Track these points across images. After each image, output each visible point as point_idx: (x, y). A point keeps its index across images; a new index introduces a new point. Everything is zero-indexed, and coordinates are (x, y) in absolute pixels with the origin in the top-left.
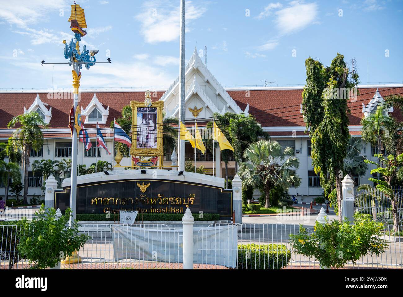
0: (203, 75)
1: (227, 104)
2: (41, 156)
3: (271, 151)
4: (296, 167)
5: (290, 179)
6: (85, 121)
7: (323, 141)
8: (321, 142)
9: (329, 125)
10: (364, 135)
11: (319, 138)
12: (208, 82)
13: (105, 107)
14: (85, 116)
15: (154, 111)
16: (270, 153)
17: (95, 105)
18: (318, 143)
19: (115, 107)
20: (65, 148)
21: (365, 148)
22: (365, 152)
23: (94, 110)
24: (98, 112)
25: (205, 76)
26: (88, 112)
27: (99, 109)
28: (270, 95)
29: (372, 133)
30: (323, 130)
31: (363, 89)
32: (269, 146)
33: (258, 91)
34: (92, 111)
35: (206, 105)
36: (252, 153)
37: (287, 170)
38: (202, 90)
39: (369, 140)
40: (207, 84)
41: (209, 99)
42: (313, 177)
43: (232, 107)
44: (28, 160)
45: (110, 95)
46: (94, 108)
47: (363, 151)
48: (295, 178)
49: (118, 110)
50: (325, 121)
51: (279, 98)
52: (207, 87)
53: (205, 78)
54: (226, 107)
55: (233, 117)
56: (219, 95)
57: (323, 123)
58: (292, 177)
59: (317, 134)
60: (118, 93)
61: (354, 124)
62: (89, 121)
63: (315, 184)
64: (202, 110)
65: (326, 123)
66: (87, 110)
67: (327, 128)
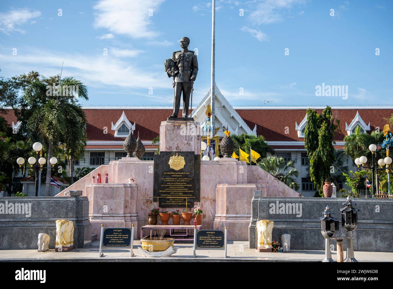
0: (220, 102)
1: (239, 124)
2: (78, 164)
3: (279, 164)
4: (296, 176)
5: (292, 185)
6: (114, 134)
7: (317, 162)
8: (316, 163)
9: (322, 152)
10: (346, 150)
11: (315, 160)
12: (224, 107)
13: (132, 123)
14: (115, 131)
15: (214, 142)
16: (277, 166)
17: (124, 122)
18: (314, 163)
19: (139, 123)
20: (99, 157)
21: (347, 160)
22: (347, 163)
23: (122, 126)
24: (126, 127)
25: (222, 102)
26: (117, 127)
27: (127, 125)
28: (270, 114)
29: (353, 148)
30: (318, 155)
31: (346, 110)
32: (276, 160)
33: (260, 111)
34: (120, 127)
35: (223, 126)
36: (263, 165)
37: (290, 178)
38: (220, 114)
39: (350, 154)
40: (223, 109)
41: (225, 121)
42: (305, 183)
43: (244, 127)
44: (73, 168)
45: (134, 112)
46: (123, 124)
47: (346, 162)
48: (295, 184)
49: (142, 125)
50: (320, 148)
51: (278, 116)
52: (223, 110)
53: (222, 104)
54: (239, 127)
55: (247, 137)
56: (233, 117)
57: (318, 150)
58: (293, 183)
59: (314, 157)
60: (140, 111)
61: (339, 140)
62: (118, 134)
63: (307, 189)
64: (219, 129)
65: (320, 150)
66: (117, 125)
67: (320, 153)
